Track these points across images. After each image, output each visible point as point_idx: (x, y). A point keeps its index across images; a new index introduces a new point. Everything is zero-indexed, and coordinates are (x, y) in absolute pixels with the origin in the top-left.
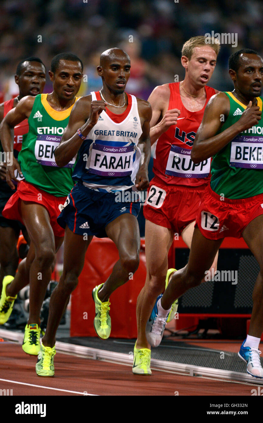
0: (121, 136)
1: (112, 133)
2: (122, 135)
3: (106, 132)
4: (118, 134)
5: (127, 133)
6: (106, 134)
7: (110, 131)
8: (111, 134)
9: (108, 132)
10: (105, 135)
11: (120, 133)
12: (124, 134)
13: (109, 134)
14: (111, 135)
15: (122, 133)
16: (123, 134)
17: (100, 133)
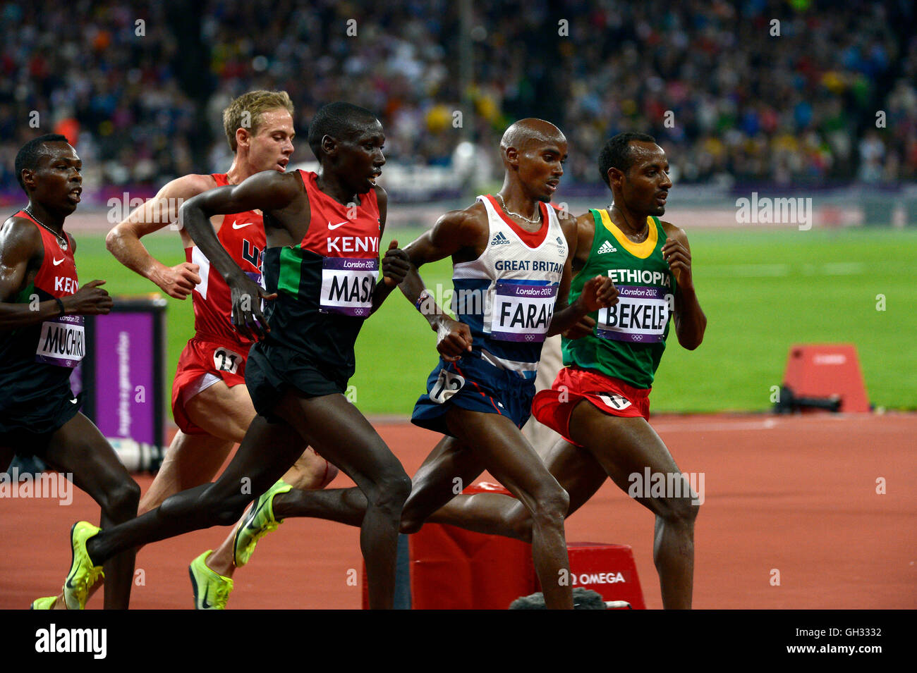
0: (540, 270)
1: (525, 264)
2: (542, 268)
3: (515, 263)
4: (535, 267)
5: (550, 265)
6: (515, 267)
7: (522, 262)
8: (523, 267)
9: (518, 264)
10: (513, 269)
11: (538, 265)
12: (546, 267)
13: (520, 267)
14: (524, 269)
15: (542, 264)
16: (543, 266)
17: (506, 266)
